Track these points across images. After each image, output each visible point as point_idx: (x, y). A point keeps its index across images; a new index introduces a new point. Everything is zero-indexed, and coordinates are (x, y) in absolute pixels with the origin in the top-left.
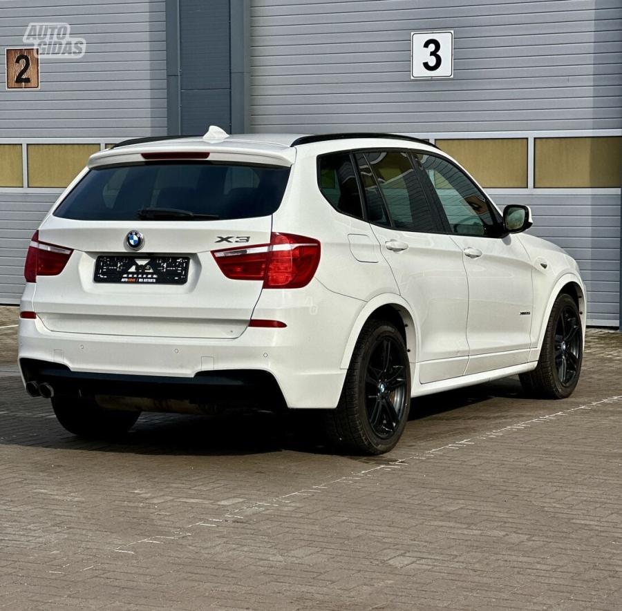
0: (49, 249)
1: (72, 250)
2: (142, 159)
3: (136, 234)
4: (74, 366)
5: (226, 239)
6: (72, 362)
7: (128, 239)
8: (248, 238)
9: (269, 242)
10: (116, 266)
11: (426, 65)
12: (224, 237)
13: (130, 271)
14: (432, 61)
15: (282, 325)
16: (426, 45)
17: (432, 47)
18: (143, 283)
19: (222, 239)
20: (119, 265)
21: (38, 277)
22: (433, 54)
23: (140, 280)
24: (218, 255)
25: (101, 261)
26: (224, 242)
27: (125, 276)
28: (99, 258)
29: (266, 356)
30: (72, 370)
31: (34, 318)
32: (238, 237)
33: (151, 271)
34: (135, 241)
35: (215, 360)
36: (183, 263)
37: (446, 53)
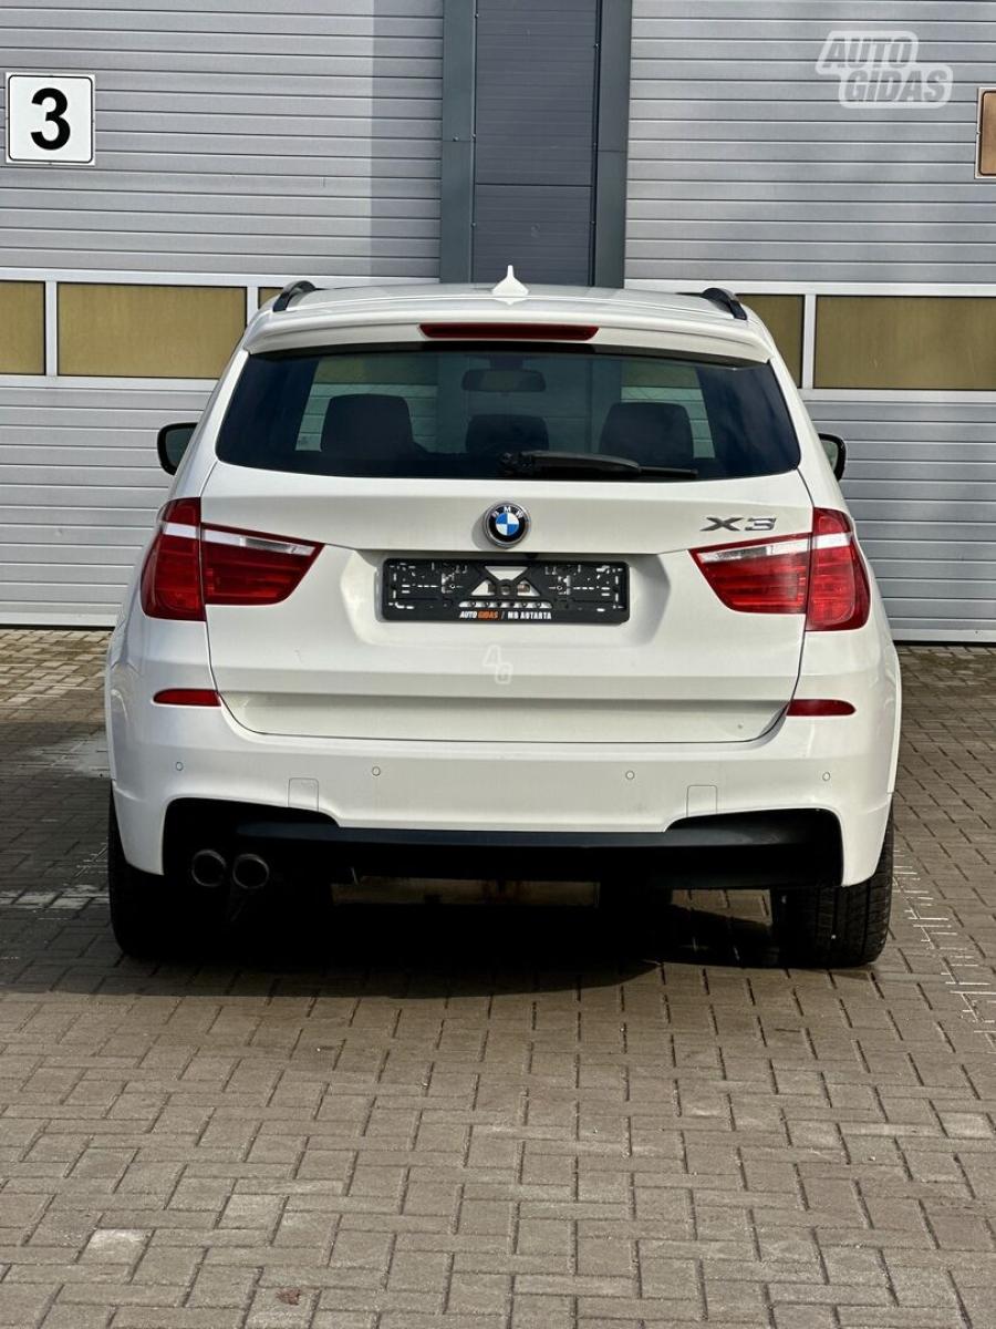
0: (241, 542)
1: (319, 547)
2: (420, 337)
3: (514, 511)
4: (348, 815)
5: (727, 525)
6: (342, 804)
7: (492, 522)
8: (773, 520)
9: (810, 530)
10: (439, 583)
11: (38, 138)
12: (723, 519)
13: (475, 593)
14: (51, 131)
15: (844, 709)
16: (38, 99)
17: (50, 104)
18: (519, 621)
19: (718, 524)
20: (443, 581)
21: (211, 609)
22: (50, 116)
23: (510, 615)
24: (706, 557)
25: (394, 571)
26: (723, 529)
27: (464, 605)
28: (388, 563)
29: (826, 778)
30: (341, 825)
31: (216, 704)
32: (751, 520)
33: (531, 593)
34: (510, 527)
35: (717, 793)
36: (612, 576)
37: (78, 115)
